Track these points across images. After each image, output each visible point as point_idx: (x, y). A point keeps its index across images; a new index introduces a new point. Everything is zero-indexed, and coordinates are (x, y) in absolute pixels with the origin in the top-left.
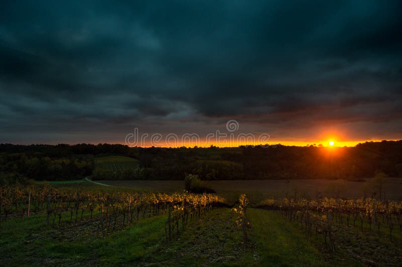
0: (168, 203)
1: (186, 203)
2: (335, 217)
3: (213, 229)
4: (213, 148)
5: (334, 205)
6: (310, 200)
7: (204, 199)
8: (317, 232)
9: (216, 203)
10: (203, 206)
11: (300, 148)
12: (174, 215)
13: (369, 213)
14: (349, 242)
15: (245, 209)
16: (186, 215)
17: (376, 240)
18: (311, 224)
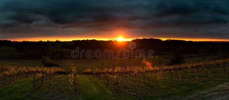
0: (33, 72)
1: (43, 72)
2: (121, 76)
3: (58, 86)
4: (57, 42)
5: (121, 71)
6: (109, 69)
7: (53, 70)
8: (112, 84)
9: (59, 72)
10: (52, 73)
11: (105, 41)
12: (37, 78)
13: (135, 73)
14: (126, 87)
15: (75, 75)
16: (43, 79)
17: (138, 85)
18: (109, 81)
